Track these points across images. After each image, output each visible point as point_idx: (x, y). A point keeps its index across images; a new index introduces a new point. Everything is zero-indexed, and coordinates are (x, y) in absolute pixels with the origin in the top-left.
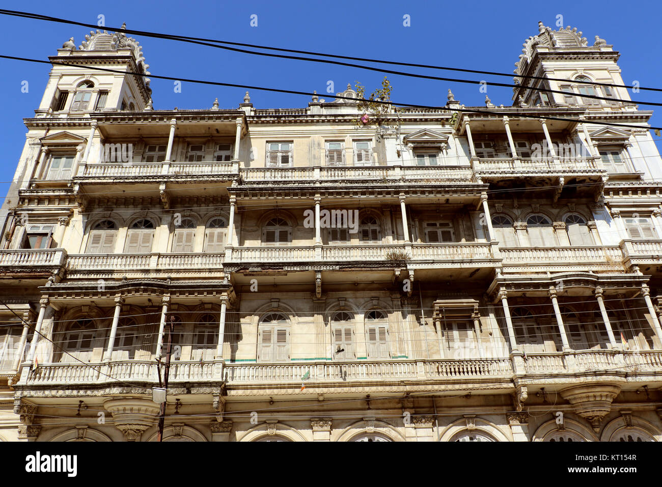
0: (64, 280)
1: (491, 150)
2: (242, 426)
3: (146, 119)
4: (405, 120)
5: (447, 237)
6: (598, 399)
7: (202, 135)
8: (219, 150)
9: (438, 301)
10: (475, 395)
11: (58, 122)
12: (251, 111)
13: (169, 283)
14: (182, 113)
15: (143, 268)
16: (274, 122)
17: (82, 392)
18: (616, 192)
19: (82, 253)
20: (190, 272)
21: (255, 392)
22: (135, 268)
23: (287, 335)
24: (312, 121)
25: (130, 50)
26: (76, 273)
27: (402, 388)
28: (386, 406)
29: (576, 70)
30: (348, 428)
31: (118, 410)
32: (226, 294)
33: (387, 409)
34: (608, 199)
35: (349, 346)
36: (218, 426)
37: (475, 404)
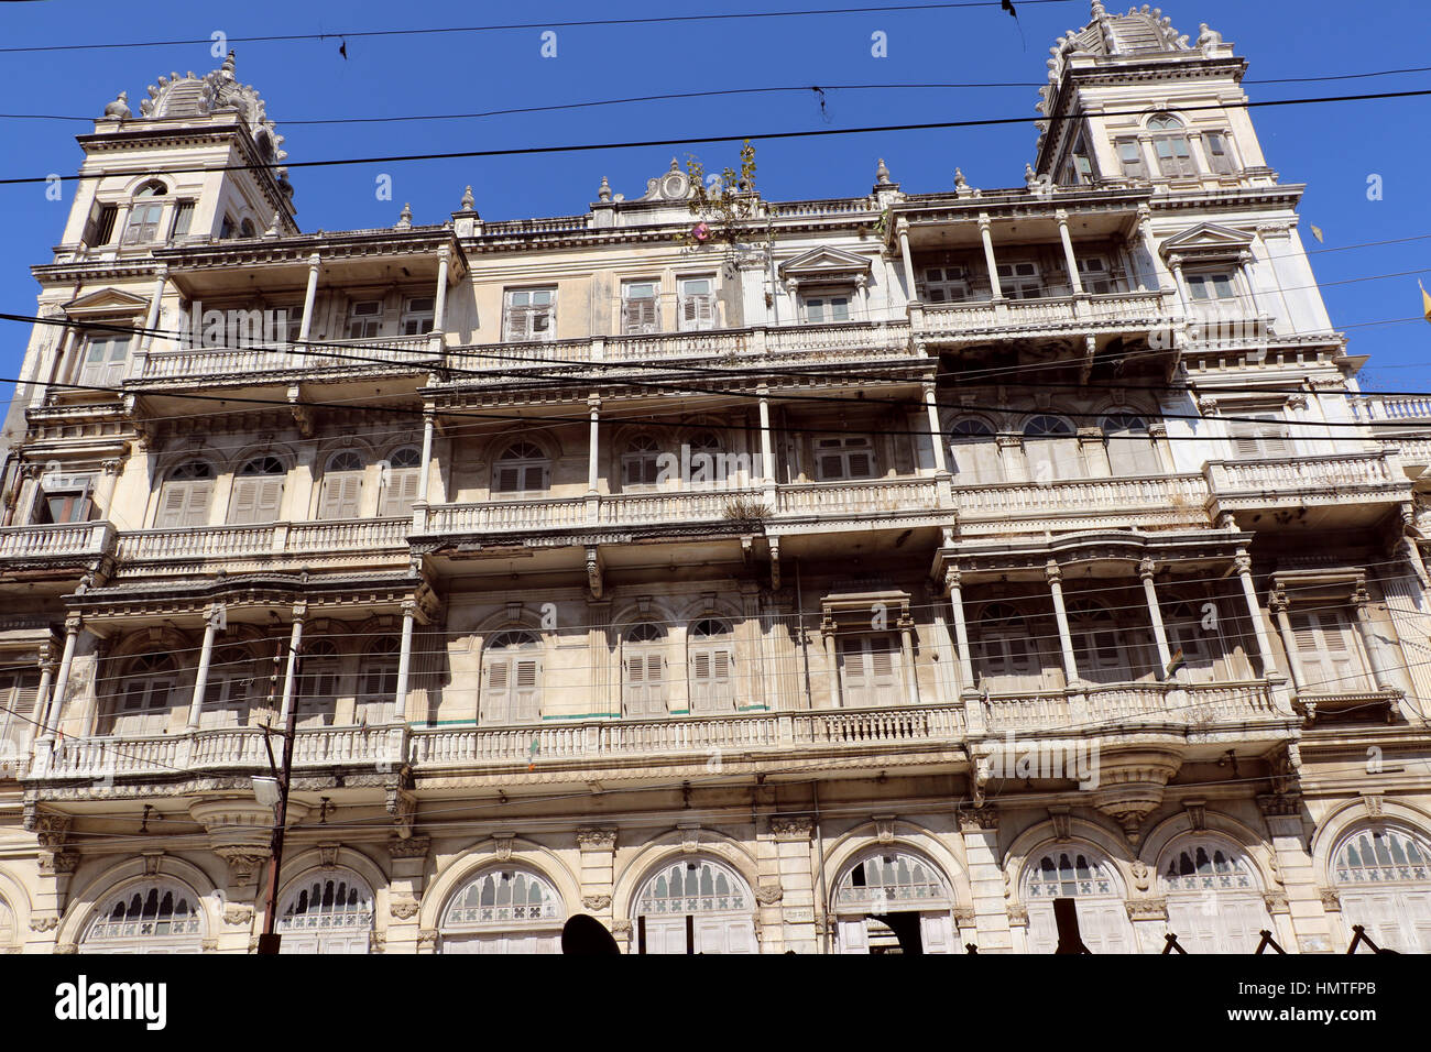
0: (111, 580)
1: (961, 284)
2: (448, 844)
3: (261, 257)
4: (783, 230)
5: (860, 468)
6: (1132, 779)
7: (378, 282)
8: (412, 310)
9: (830, 597)
10: (896, 777)
11: (96, 269)
12: (475, 226)
13: (305, 580)
14: (331, 241)
15: (259, 551)
16: (518, 248)
17: (145, 790)
18: (1213, 359)
19: (148, 527)
20: (347, 556)
21: (467, 780)
22: (244, 552)
23: (538, 672)
24: (596, 242)
25: (235, 112)
26: (133, 567)
27: (747, 767)
28: (722, 801)
29: (1151, 102)
30: (649, 844)
31: (215, 821)
32: (412, 596)
33: (722, 807)
34: (1195, 376)
35: (657, 690)
36: (402, 846)
37: (895, 794)
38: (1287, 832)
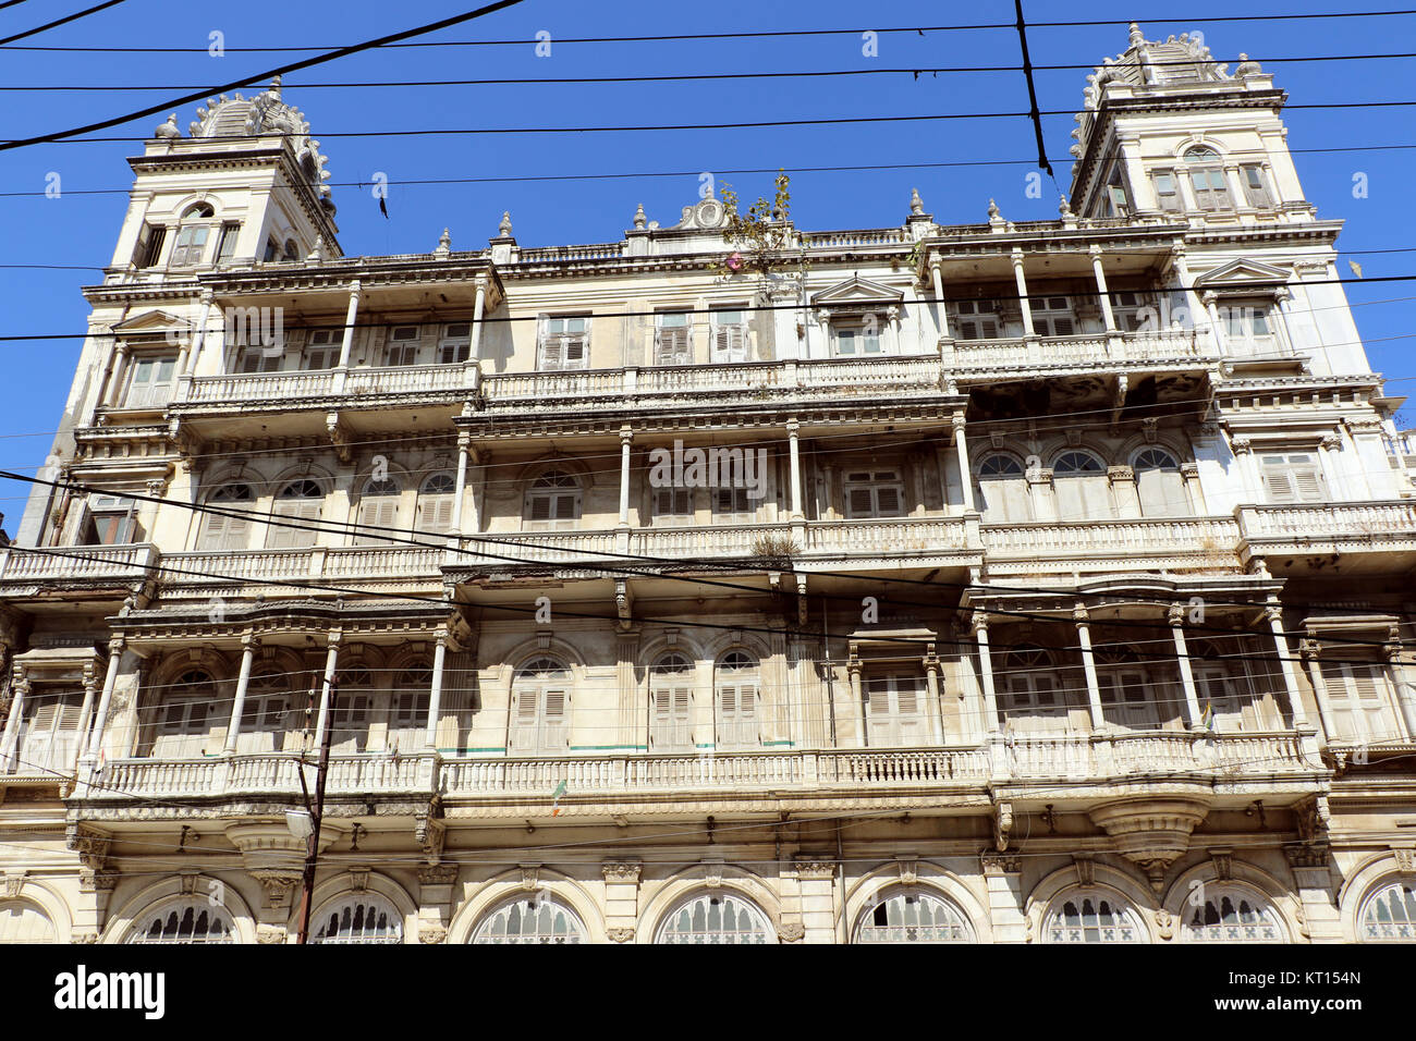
0: (153, 602)
1: (991, 317)
2: (476, 872)
3: (303, 283)
4: (816, 260)
5: (889, 504)
6: (1157, 827)
7: (416, 307)
8: (449, 335)
9: (856, 634)
10: (919, 818)
11: (145, 291)
12: (512, 252)
13: (339, 606)
14: (371, 269)
15: (297, 576)
16: (554, 275)
17: (183, 812)
18: (1247, 399)
19: (190, 549)
20: (382, 583)
21: (495, 811)
22: (282, 578)
23: (566, 699)
24: (630, 270)
25: (281, 135)
26: (175, 589)
27: (771, 805)
28: (748, 836)
29: (1188, 134)
30: (673, 877)
31: (250, 845)
32: (444, 626)
33: (746, 843)
34: (1227, 414)
35: (684, 722)
36: (431, 872)
37: (918, 835)
38: (1314, 884)
